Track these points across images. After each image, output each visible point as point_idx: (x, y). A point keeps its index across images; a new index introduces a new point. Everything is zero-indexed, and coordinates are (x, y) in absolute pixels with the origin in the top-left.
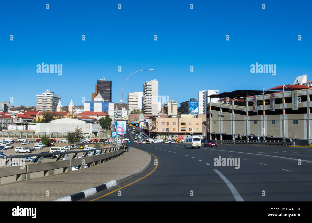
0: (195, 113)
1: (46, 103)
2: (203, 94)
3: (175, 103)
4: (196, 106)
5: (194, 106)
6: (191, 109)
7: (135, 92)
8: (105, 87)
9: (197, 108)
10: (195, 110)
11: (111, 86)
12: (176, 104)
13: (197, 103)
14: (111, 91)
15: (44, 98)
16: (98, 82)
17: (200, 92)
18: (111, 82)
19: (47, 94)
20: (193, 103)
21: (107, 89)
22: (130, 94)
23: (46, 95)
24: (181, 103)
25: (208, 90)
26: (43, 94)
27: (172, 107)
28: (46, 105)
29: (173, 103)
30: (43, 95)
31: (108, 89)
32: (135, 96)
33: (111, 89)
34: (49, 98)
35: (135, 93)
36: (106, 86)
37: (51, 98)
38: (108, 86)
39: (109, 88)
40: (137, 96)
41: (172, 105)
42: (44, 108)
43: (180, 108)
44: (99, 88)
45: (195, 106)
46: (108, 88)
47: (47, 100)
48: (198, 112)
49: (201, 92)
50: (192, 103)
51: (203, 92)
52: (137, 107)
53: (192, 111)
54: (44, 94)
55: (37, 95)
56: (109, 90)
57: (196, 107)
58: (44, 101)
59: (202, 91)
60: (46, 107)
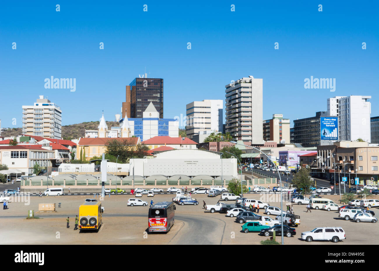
0: (331, 138)
1: (40, 121)
2: (338, 104)
3: (287, 119)
4: (334, 126)
5: (330, 126)
6: (325, 132)
7: (205, 101)
8: (150, 91)
9: (336, 129)
10: (332, 132)
11: (162, 87)
12: (288, 121)
13: (335, 120)
14: (161, 98)
15: (37, 112)
16: (138, 81)
17: (331, 99)
18: (161, 81)
19: (43, 105)
20: (328, 120)
21: (154, 95)
22: (196, 104)
23: (40, 106)
24: (295, 121)
25: (351, 96)
26: (35, 104)
27: (281, 127)
28: (41, 126)
29: (283, 121)
30: (35, 107)
31: (156, 95)
32: (205, 107)
33: (161, 93)
34: (47, 111)
35: (206, 103)
36: (153, 89)
37: (50, 112)
38: (157, 90)
39: (159, 92)
40: (210, 107)
41: (281, 123)
42: (38, 131)
43: (293, 131)
44: (140, 93)
45: (332, 126)
46: (157, 93)
47: (42, 116)
48: (337, 137)
49: (333, 99)
50: (326, 121)
51: (337, 100)
52: (210, 128)
53: (326, 136)
54: (37, 105)
55: (24, 107)
56: (158, 95)
57: (334, 128)
58: (38, 117)
59: (335, 97)
60: (41, 130)
